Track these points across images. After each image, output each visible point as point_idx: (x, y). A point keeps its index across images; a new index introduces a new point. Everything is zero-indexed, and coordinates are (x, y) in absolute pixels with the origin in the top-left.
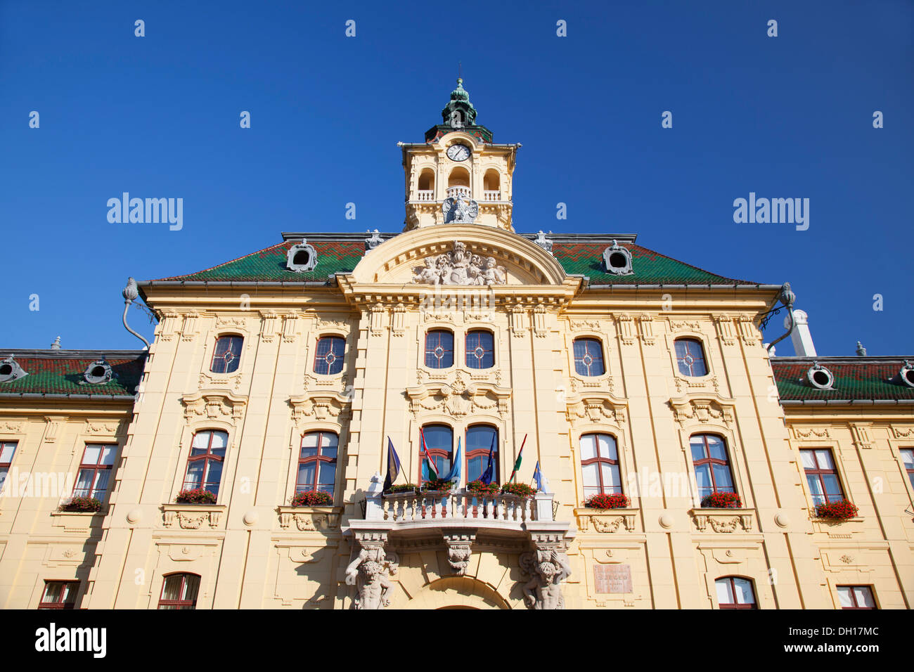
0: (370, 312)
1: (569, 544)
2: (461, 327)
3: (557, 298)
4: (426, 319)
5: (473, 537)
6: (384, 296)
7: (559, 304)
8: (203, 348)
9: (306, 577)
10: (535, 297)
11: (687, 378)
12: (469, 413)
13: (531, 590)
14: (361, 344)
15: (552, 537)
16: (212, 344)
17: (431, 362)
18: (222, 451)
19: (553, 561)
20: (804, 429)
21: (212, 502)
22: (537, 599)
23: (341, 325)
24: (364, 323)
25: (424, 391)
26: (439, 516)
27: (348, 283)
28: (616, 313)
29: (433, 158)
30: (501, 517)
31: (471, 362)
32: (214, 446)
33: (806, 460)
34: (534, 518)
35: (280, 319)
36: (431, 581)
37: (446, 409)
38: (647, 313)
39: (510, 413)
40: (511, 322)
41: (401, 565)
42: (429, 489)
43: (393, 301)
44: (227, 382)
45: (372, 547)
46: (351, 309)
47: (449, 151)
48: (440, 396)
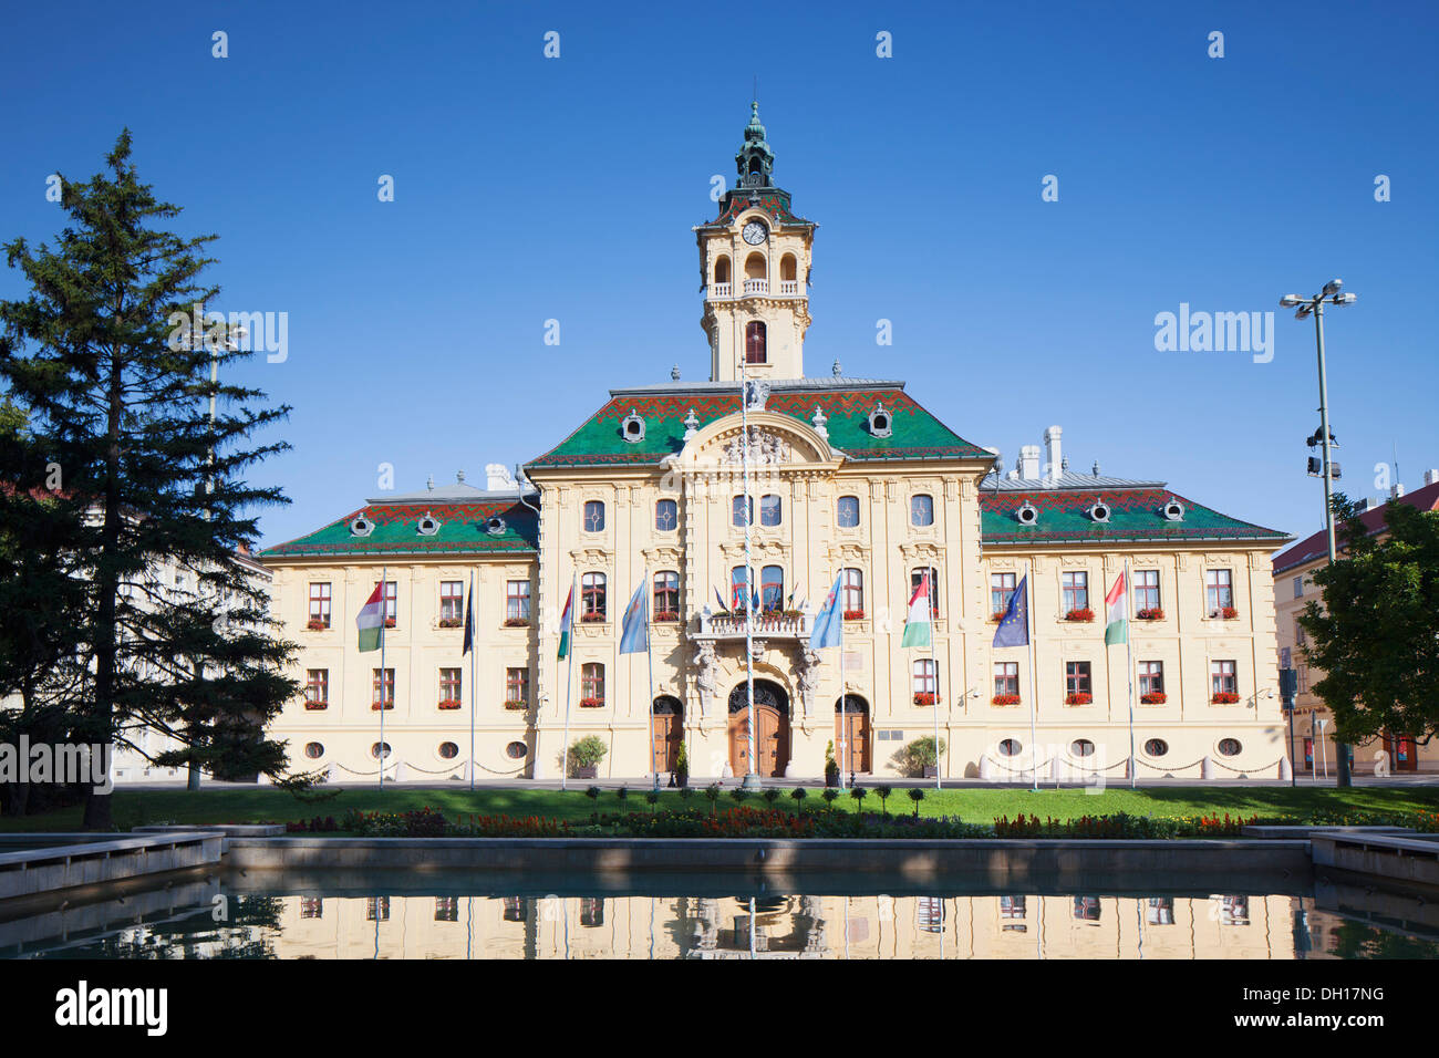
0: (693, 484)
2: (756, 490)
3: (826, 471)
4: (733, 489)
5: (766, 642)
6: (702, 474)
7: (828, 475)
8: (578, 515)
9: (670, 665)
10: (810, 471)
11: (917, 528)
12: (763, 559)
13: (801, 670)
14: (688, 508)
16: (582, 509)
17: (737, 521)
18: (603, 587)
19: (813, 654)
20: (996, 560)
21: (603, 620)
22: (803, 674)
23: (673, 493)
24: (689, 492)
25: (734, 545)
27: (677, 466)
28: (870, 477)
29: (729, 241)
30: (782, 629)
32: (597, 583)
33: (994, 582)
34: (803, 629)
35: (628, 489)
36: (740, 665)
38: (893, 477)
40: (793, 490)
41: (722, 657)
42: (740, 615)
43: (708, 477)
44: (597, 539)
45: (707, 648)
47: (746, 232)
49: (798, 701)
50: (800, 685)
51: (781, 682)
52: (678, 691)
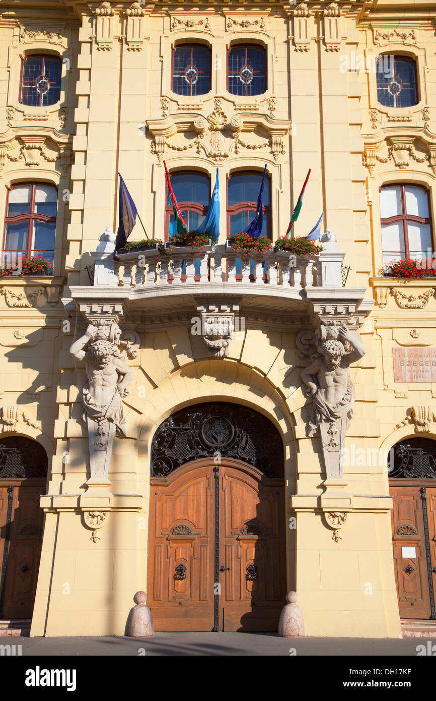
0: (93, 17)
1: (361, 319)
4: (172, 27)
5: (236, 308)
9: (20, 364)
12: (232, 155)
13: (312, 376)
14: (83, 60)
15: (341, 308)
17: (180, 87)
19: (341, 339)
22: (319, 386)
23: (55, 39)
24: (85, 32)
26: (190, 280)
30: (273, 281)
31: (235, 87)
34: (317, 282)
36: (181, 364)
37: (201, 149)
39: (287, 155)
40: (290, 31)
41: (143, 346)
42: (177, 244)
45: (103, 321)
49: (306, 446)
50: (312, 411)
51: (266, 404)
52: (39, 424)
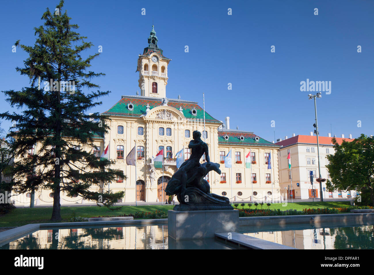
0: (149, 123)
2: (165, 126)
6: (152, 121)
7: (183, 124)
9: (142, 171)
10: (179, 123)
12: (167, 144)
14: (147, 130)
16: (117, 127)
18: (123, 149)
20: (221, 148)
21: (122, 159)
23: (143, 125)
24: (147, 126)
25: (159, 140)
27: (145, 118)
29: (148, 60)
30: (173, 163)
31: (167, 135)
32: (121, 148)
33: (221, 153)
35: (130, 123)
36: (162, 172)
37: (163, 143)
38: (198, 126)
40: (174, 127)
41: (157, 170)
43: (153, 122)
44: (121, 136)
46: (145, 123)
47: (152, 58)
48: (162, 141)
52: (144, 179)
